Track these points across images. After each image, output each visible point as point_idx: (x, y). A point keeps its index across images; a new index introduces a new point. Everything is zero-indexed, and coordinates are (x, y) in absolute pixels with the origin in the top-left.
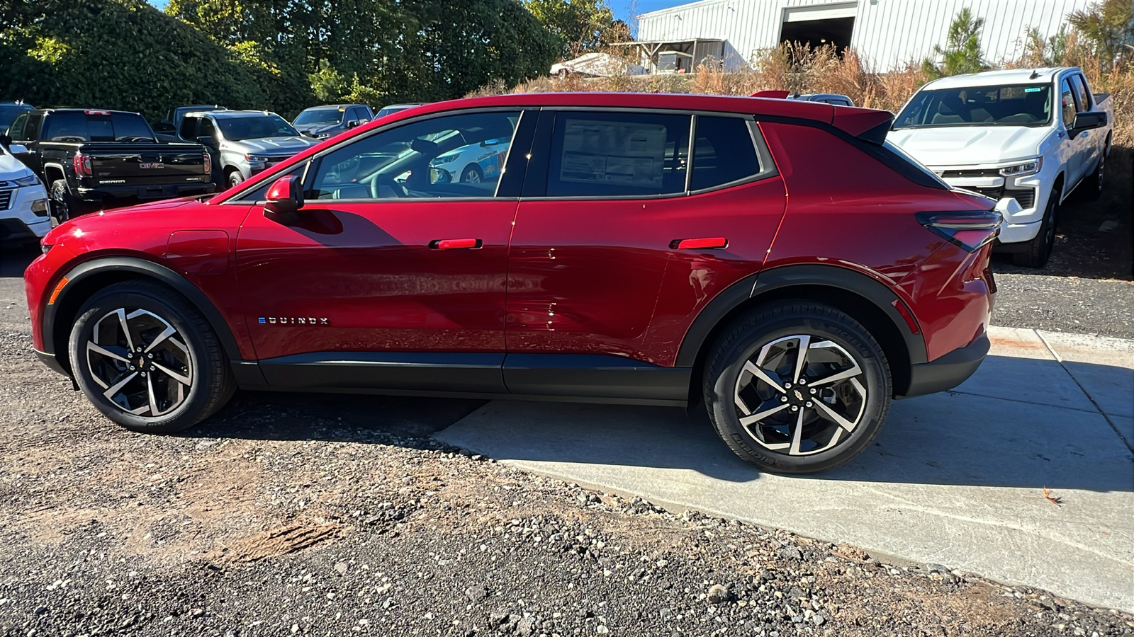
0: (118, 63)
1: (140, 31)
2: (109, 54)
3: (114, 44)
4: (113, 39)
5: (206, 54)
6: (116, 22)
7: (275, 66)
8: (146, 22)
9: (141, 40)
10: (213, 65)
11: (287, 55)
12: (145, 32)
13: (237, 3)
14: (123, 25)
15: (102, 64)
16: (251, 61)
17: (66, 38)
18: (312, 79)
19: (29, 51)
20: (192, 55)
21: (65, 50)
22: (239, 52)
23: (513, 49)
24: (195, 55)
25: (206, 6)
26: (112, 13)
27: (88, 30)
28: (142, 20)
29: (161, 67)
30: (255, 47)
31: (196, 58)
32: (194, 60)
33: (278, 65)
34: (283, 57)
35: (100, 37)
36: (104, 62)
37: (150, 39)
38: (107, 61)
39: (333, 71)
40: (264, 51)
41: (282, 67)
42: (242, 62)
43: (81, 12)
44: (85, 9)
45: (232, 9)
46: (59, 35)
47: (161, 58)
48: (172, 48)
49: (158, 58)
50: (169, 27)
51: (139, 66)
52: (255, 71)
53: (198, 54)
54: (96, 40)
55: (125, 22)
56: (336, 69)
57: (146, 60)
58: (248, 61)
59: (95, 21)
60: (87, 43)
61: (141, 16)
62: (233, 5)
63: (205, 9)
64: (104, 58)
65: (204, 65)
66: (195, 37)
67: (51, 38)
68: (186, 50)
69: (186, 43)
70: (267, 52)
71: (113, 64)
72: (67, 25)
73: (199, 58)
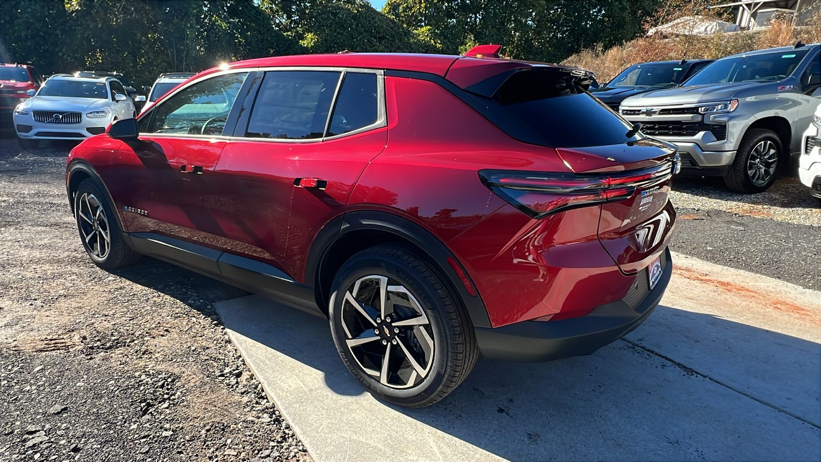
0: (343, 46)
1: (357, 25)
2: (338, 40)
3: (342, 34)
4: (342, 31)
5: (393, 36)
6: (345, 20)
7: (439, 42)
8: (361, 18)
9: (357, 30)
10: (396, 44)
11: (449, 34)
12: (360, 25)
13: (423, 1)
14: (348, 21)
15: (334, 47)
16: (424, 40)
17: (318, 33)
18: (461, 50)
19: (300, 41)
20: (384, 38)
21: (316, 40)
22: (419, 34)
23: (624, 17)
24: (386, 38)
25: (405, 5)
26: (343, 16)
27: (330, 26)
28: (359, 18)
29: (365, 47)
30: (429, 30)
31: (386, 40)
32: (385, 41)
33: (441, 42)
34: (447, 35)
35: (335, 30)
36: (336, 46)
37: (362, 30)
38: (337, 44)
39: (475, 43)
40: (434, 32)
41: (444, 43)
42: (419, 41)
43: (328, 16)
44: (330, 14)
45: (420, 6)
46: (316, 31)
47: (366, 41)
48: (373, 34)
49: (364, 41)
50: (374, 21)
51: (353, 47)
52: (426, 46)
53: (388, 37)
54: (333, 32)
55: (350, 20)
56: (478, 42)
57: (357, 43)
58: (422, 40)
59: (334, 21)
60: (328, 35)
61: (359, 15)
62: (420, 3)
63: (404, 7)
64: (335, 43)
65: (391, 44)
66: (388, 26)
67: (311, 32)
68: (381, 35)
69: (382, 30)
70: (437, 33)
71: (339, 46)
72: (321, 24)
73: (388, 40)
